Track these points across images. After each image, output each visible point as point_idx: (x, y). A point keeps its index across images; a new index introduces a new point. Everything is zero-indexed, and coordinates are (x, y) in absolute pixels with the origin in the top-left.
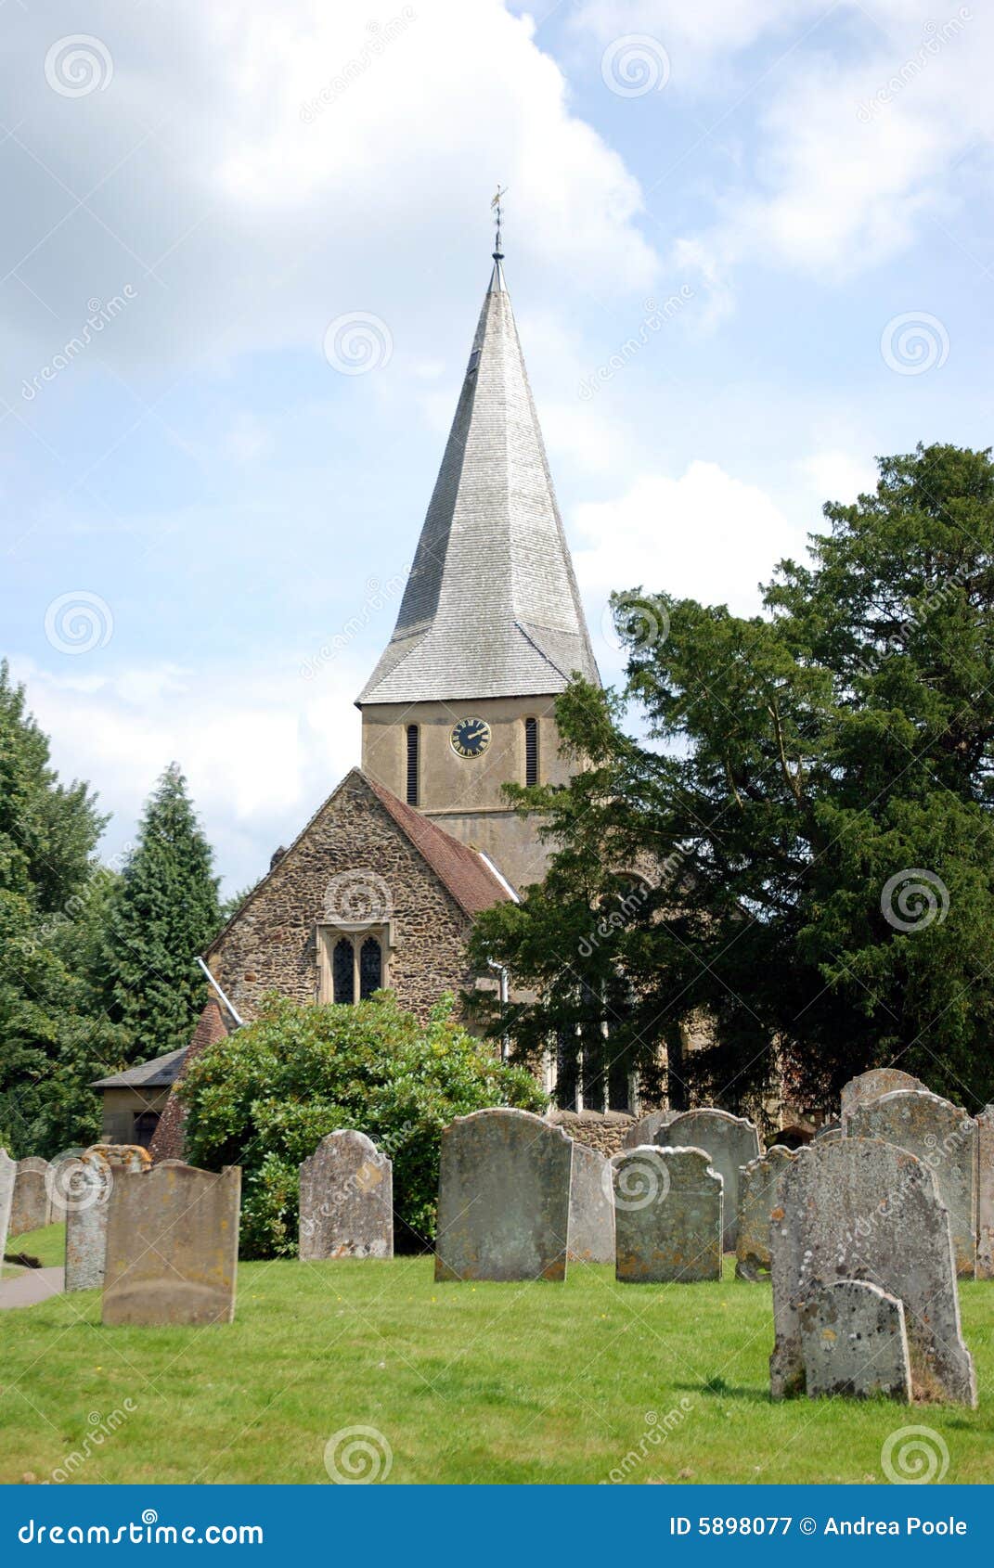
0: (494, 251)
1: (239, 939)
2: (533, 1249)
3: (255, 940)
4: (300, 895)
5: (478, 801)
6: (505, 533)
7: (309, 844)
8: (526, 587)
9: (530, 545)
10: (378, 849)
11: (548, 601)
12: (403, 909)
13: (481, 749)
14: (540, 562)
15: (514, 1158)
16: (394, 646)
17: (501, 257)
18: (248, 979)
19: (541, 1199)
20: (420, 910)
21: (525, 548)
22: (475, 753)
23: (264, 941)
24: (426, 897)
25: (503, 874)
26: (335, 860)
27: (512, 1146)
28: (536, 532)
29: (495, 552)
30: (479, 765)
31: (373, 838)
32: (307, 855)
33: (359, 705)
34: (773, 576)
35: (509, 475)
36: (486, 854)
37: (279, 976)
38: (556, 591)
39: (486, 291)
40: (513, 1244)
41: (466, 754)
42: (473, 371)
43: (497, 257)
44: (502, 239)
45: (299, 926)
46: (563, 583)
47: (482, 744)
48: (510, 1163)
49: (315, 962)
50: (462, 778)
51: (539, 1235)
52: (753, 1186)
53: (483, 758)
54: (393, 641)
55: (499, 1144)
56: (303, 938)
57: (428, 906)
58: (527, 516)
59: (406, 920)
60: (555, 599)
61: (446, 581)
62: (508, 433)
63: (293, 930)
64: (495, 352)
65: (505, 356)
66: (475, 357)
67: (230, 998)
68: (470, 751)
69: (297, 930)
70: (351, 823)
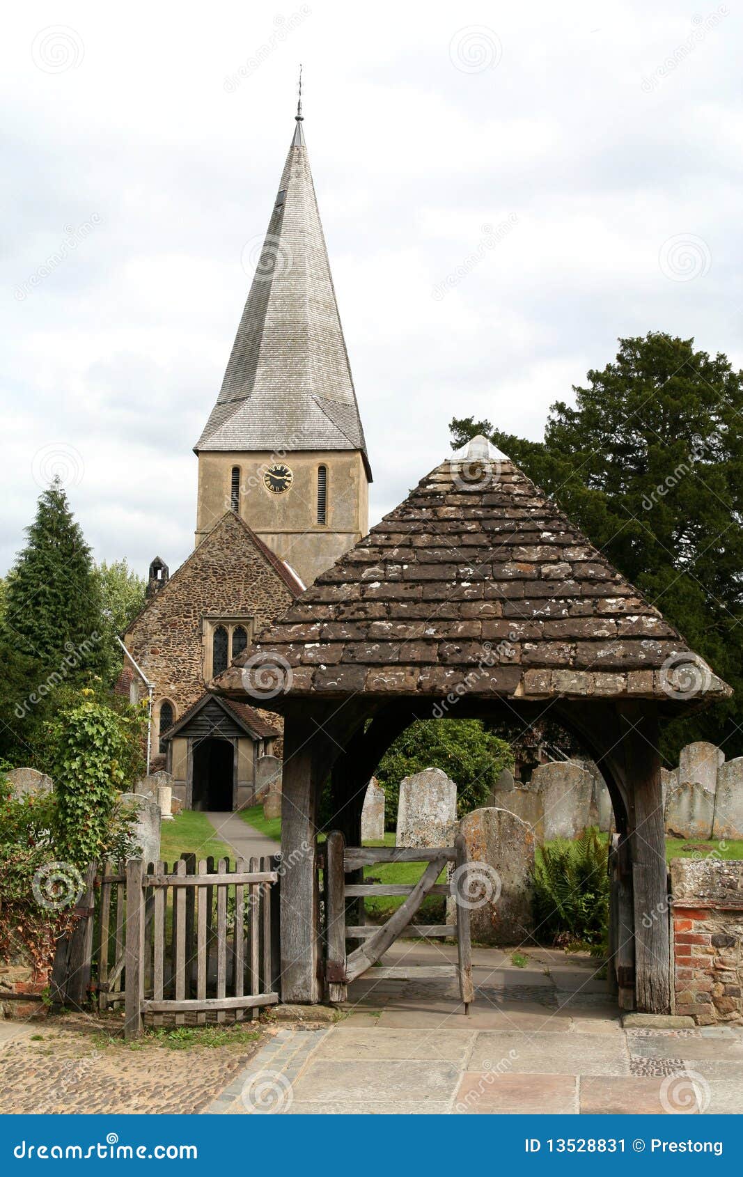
0: (296, 115)
1: (147, 625)
2: (571, 826)
3: (158, 626)
4: (191, 596)
5: (283, 524)
6: (304, 329)
7: (197, 561)
8: (319, 369)
9: (322, 339)
10: (246, 566)
11: (334, 381)
12: (263, 608)
13: (286, 487)
14: (328, 351)
15: (566, 785)
16: (221, 407)
17: (302, 119)
18: (153, 652)
19: (577, 803)
20: (276, 609)
21: (318, 341)
22: (281, 490)
23: (164, 626)
24: (279, 600)
25: (300, 578)
26: (216, 573)
27: (565, 779)
28: (325, 330)
29: (297, 343)
30: (284, 499)
31: (243, 559)
32: (196, 569)
33: (197, 452)
34: (550, 413)
35: (307, 286)
36: (288, 563)
37: (175, 651)
38: (339, 373)
39: (290, 144)
40: (562, 824)
41: (275, 490)
42: (280, 204)
43: (298, 119)
44: (303, 106)
45: (190, 617)
46: (343, 368)
47: (287, 483)
48: (564, 787)
49: (201, 642)
50: (272, 507)
51: (575, 820)
52: (673, 799)
53: (286, 495)
54: (219, 404)
55: (559, 779)
56: (192, 626)
57: (281, 606)
58: (320, 317)
59: (265, 615)
60: (338, 378)
61: (262, 362)
62: (306, 254)
63: (185, 620)
64: (297, 190)
65: (304, 195)
66: (282, 196)
67: (140, 665)
68: (277, 488)
69: (189, 619)
70: (228, 548)
